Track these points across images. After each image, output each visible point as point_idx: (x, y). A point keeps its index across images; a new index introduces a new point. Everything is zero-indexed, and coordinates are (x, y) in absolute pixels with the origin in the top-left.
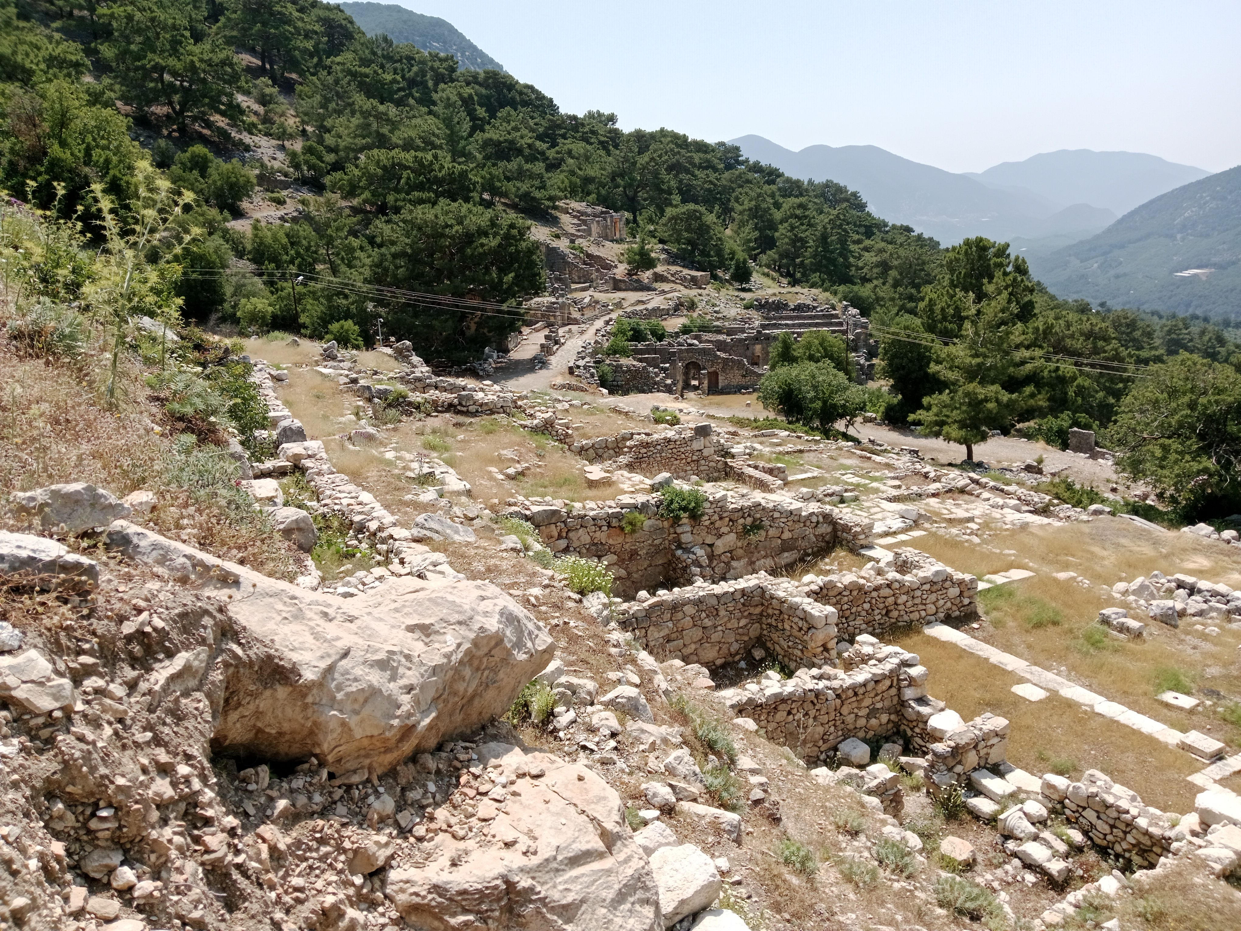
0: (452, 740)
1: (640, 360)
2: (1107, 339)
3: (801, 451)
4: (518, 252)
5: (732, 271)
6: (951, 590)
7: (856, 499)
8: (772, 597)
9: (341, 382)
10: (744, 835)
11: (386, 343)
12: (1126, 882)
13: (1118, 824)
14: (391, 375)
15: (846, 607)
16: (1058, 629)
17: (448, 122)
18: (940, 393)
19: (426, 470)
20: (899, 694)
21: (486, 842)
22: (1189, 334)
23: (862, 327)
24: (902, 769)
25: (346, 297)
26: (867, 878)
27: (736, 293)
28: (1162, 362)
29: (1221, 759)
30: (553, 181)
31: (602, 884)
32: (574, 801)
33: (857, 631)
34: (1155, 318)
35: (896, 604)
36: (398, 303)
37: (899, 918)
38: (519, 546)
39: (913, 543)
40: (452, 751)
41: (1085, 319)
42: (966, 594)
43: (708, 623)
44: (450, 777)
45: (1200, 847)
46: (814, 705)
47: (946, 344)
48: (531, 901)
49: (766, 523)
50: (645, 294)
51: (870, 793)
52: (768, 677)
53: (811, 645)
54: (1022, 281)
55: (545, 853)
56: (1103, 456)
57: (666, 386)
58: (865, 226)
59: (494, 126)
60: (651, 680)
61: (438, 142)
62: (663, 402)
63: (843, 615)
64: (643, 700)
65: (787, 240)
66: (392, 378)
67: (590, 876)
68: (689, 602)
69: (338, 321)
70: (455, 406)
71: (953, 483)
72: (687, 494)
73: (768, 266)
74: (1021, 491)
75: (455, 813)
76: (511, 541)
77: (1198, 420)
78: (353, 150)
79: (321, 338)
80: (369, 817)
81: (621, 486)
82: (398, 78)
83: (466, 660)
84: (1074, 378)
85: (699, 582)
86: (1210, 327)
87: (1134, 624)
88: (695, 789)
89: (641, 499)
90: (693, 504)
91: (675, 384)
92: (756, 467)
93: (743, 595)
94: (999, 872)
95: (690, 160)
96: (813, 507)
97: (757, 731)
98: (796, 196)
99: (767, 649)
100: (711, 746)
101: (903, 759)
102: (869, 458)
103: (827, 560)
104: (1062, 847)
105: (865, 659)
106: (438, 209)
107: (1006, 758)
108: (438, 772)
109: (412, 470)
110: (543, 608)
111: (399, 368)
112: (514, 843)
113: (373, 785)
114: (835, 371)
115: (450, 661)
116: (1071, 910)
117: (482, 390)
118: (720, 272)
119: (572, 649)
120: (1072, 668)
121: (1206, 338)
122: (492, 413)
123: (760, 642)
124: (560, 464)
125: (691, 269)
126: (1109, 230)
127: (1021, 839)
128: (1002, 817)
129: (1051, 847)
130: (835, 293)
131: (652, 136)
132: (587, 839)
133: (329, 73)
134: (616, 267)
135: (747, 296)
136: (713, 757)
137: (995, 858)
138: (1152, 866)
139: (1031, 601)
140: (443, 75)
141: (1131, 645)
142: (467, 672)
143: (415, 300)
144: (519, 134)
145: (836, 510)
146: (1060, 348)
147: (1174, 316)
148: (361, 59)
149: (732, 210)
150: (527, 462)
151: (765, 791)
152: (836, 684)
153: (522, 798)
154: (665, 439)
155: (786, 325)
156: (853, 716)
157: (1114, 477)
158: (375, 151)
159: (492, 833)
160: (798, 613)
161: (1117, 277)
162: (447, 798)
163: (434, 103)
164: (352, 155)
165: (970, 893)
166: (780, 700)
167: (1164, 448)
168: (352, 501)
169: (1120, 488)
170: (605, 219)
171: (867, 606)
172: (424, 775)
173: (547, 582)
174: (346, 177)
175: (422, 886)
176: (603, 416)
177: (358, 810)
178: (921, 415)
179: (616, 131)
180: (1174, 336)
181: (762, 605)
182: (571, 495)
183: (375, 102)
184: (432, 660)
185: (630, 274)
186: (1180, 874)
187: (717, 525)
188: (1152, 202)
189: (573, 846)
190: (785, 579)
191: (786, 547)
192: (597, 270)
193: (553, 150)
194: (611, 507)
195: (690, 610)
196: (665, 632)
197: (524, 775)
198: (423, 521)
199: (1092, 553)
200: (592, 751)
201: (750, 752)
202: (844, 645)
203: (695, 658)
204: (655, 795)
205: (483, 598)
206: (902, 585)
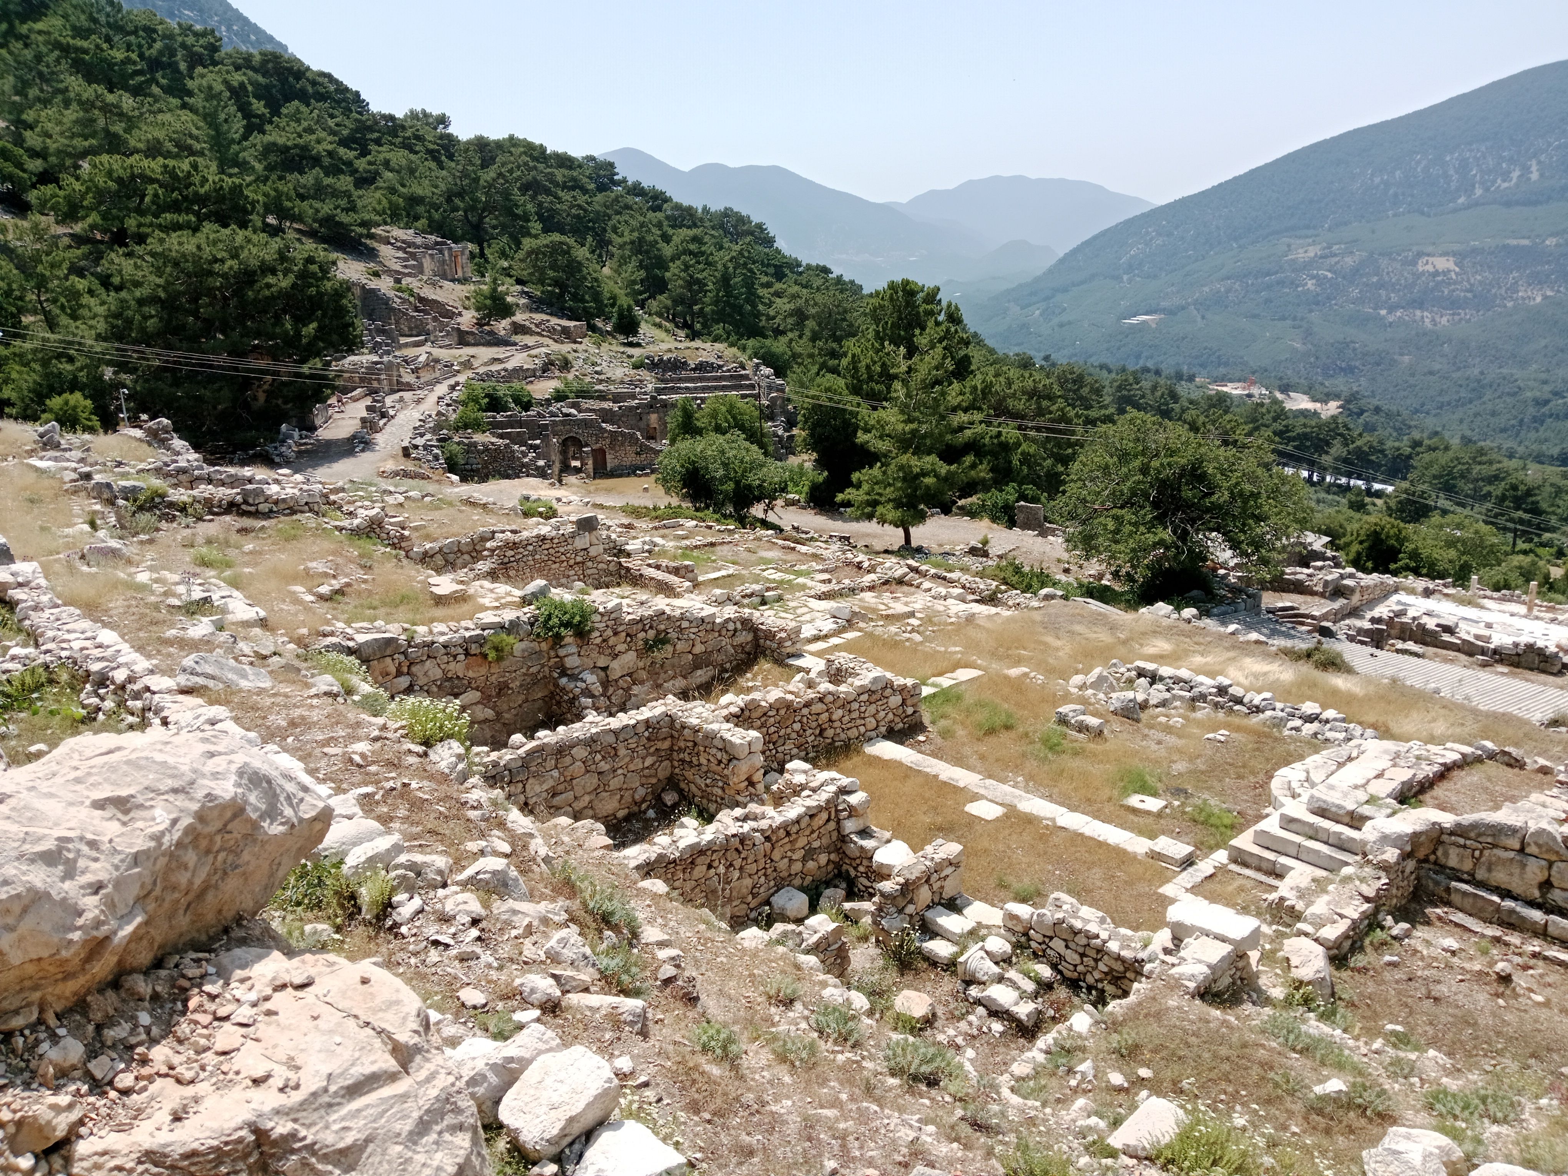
0: (178, 952)
1: (501, 436)
2: (1051, 398)
3: (712, 545)
4: (320, 294)
5: (614, 320)
6: (892, 698)
7: (780, 599)
8: (683, 727)
9: (67, 479)
10: (650, 1024)
11: (135, 422)
12: (1098, 1016)
13: (1089, 952)
14: (142, 466)
15: (772, 729)
16: (1012, 734)
17: (210, 118)
18: (871, 467)
19: (197, 594)
20: (838, 829)
21: (225, 1081)
22: (1140, 389)
23: (778, 390)
24: (847, 917)
25: (71, 360)
26: (804, 1055)
27: (622, 349)
28: (1114, 422)
29: (1192, 864)
30: (366, 201)
31: (395, 1114)
32: (355, 1012)
33: (788, 757)
34: (1105, 372)
35: (830, 720)
36: (149, 366)
37: (844, 1097)
38: (335, 689)
39: (848, 647)
40: (177, 966)
41: (1027, 375)
42: (909, 702)
43: (604, 766)
44: (174, 1001)
45: (1173, 965)
46: (739, 852)
47: (875, 409)
48: (293, 1151)
49: (673, 635)
50: (502, 349)
51: (808, 952)
52: (683, 826)
53: (734, 780)
54: (956, 331)
55: (311, 1083)
56: (1053, 532)
57: (538, 468)
58: (775, 266)
59: (278, 126)
60: (525, 847)
61: (197, 146)
62: (534, 489)
63: (769, 740)
64: (513, 873)
65: (680, 282)
66: (142, 470)
67: (377, 1106)
68: (578, 742)
69: (60, 395)
70: (238, 506)
71: (890, 573)
72: (569, 606)
73: (660, 315)
74: (965, 578)
75: (180, 1048)
76: (325, 682)
77: (1152, 486)
78: (70, 155)
79: (34, 418)
80: (41, 1072)
81: (481, 601)
82: (134, 56)
83: (187, 840)
84: (1018, 444)
85: (591, 716)
86: (1162, 381)
87: (1093, 721)
88: (586, 976)
89: (508, 615)
90: (578, 618)
91: (549, 467)
92: (658, 567)
93: (648, 727)
94: (963, 1025)
95: (551, 178)
96: (729, 611)
97: (668, 893)
98: (689, 227)
99: (680, 792)
100: (606, 920)
101: (847, 906)
102: (793, 549)
103: (749, 675)
104: (1029, 986)
105: (797, 791)
106: (201, 237)
107: (962, 890)
108: (155, 997)
109: (179, 596)
110: (373, 768)
111: (155, 457)
112: (267, 1077)
113: (48, 1027)
114: (747, 444)
115: (160, 844)
116: (1041, 1058)
117: (277, 482)
118: (599, 323)
119: (415, 817)
120: (1030, 778)
121: (1158, 394)
122: (293, 512)
123: (672, 783)
124: (395, 577)
125: (561, 318)
126: (1050, 271)
127: (984, 983)
128: (961, 959)
129: (1018, 988)
130: (744, 349)
131: (499, 144)
132: (372, 1058)
133: (26, 46)
134: (460, 314)
135: (636, 352)
136: (609, 933)
137: (956, 1009)
138: (1125, 994)
139: (981, 704)
140: (200, 56)
141: (1092, 746)
142: (191, 857)
143: (175, 362)
144: (314, 137)
145: (757, 614)
146: (1001, 410)
147: (1124, 370)
148: (74, 28)
149: (610, 242)
150: (346, 576)
151: (678, 966)
152: (764, 824)
153: (280, 1018)
154: (538, 536)
155: (687, 388)
156: (786, 860)
157: (1065, 556)
158: (105, 158)
159: (235, 1068)
160: (716, 742)
161: (1061, 325)
162: (168, 1030)
163: (190, 94)
164: (68, 162)
165: (925, 1055)
166: (697, 852)
167: (1116, 518)
168: (87, 644)
169: (1074, 568)
170: (441, 252)
171: (797, 726)
172: (132, 1004)
173: (376, 733)
174: (62, 193)
175: (127, 1155)
176: (452, 511)
177: (23, 1064)
178: (850, 494)
179: (449, 137)
180: (1125, 393)
181: (672, 736)
182: (410, 616)
183: (101, 89)
184: (131, 845)
185: (480, 324)
186: (1154, 999)
187: (611, 643)
188: (1095, 238)
189: (352, 1071)
190: (698, 702)
191: (698, 663)
192: (435, 319)
193: (363, 160)
194: (468, 629)
195: (580, 752)
196: (550, 783)
197: (284, 986)
198: (192, 664)
199: (1045, 644)
200: (447, 946)
201: (659, 920)
202: (773, 775)
203: (591, 812)
204: (533, 991)
205: (212, 755)
206: (836, 697)
